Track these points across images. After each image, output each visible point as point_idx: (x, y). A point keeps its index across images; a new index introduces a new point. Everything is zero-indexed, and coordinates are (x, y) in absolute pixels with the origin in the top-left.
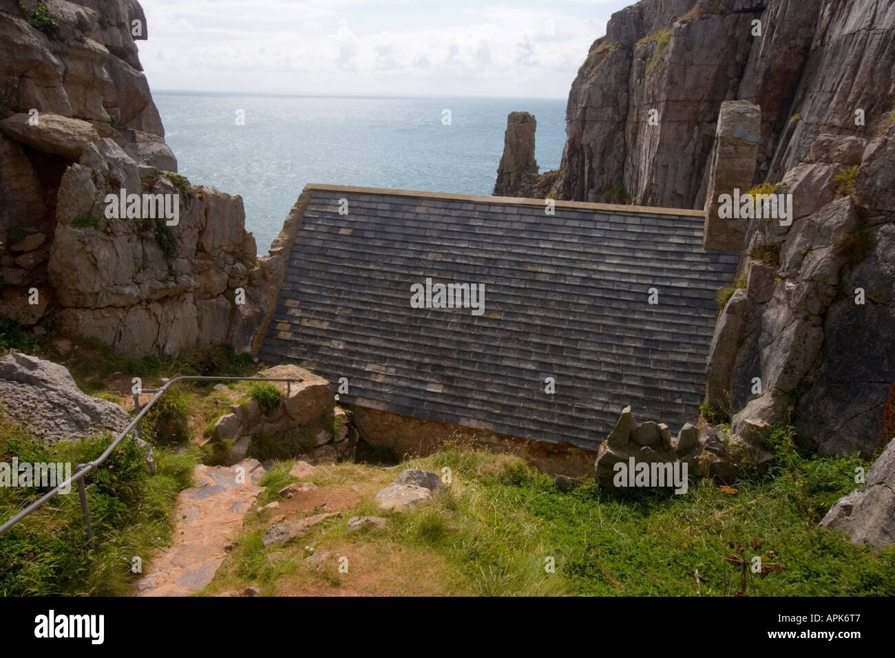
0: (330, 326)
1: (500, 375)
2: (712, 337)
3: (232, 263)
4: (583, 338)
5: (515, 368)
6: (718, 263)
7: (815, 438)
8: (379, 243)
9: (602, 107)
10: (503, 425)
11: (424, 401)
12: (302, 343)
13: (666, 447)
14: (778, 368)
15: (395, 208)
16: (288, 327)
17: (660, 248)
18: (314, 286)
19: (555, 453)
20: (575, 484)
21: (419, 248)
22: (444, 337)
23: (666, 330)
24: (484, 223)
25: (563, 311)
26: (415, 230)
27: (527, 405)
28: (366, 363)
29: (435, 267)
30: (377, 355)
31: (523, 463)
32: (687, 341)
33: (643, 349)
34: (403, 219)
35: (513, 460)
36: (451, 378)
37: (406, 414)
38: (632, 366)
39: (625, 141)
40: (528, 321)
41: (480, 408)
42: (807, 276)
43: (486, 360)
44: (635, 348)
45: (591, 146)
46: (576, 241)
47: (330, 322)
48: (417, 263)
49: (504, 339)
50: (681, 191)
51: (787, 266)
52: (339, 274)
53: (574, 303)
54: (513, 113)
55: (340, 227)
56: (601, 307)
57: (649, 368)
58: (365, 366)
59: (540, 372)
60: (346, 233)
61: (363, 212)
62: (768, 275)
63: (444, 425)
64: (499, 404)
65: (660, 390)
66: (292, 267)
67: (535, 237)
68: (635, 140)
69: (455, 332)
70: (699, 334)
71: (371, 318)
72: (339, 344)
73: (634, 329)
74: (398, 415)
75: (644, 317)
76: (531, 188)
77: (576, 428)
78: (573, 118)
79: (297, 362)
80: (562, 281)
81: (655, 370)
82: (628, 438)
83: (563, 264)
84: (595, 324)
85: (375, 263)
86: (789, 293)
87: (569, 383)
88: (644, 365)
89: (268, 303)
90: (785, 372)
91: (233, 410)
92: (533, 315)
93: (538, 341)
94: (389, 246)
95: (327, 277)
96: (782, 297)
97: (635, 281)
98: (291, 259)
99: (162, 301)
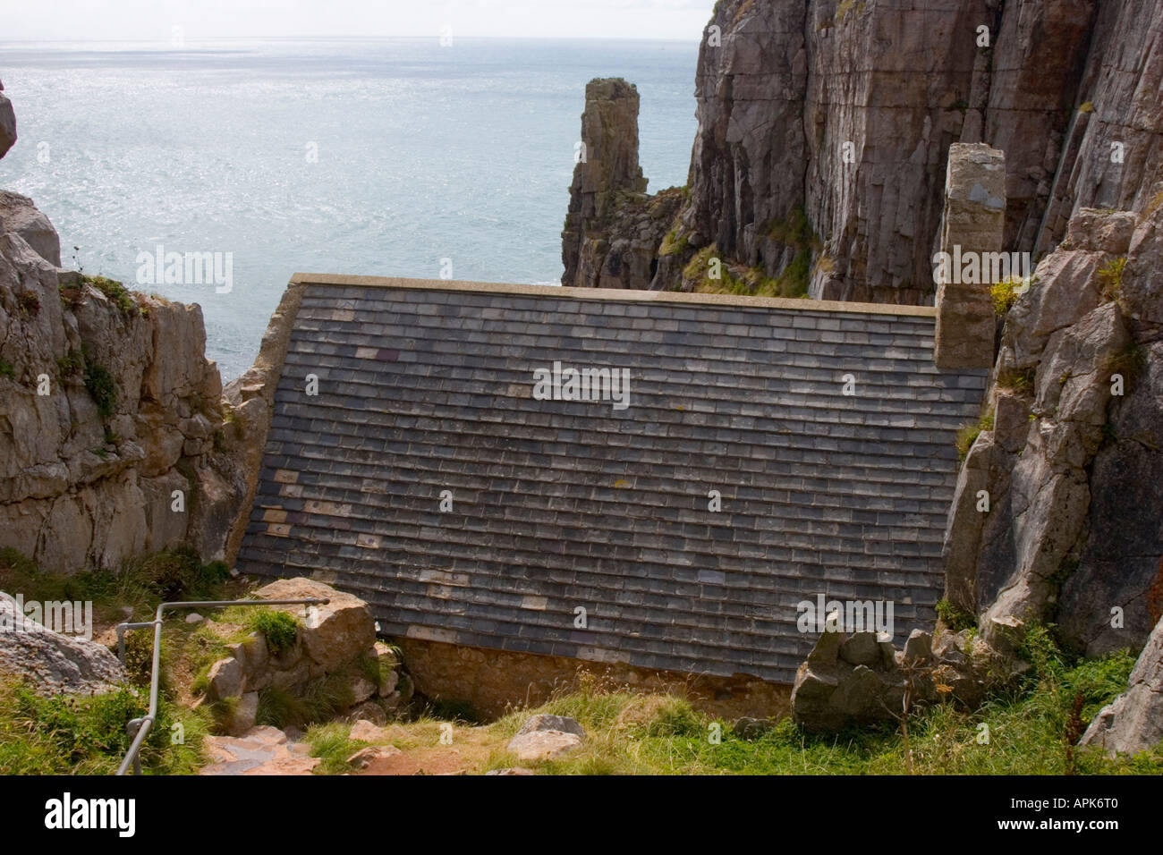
0: (353, 511)
1: (638, 578)
2: (951, 502)
3: (188, 414)
4: (762, 513)
5: (659, 564)
6: (957, 388)
7: (1083, 636)
8: (426, 371)
9: (761, 74)
10: (648, 655)
11: (518, 624)
12: (308, 542)
13: (888, 663)
14: (1034, 544)
15: (448, 312)
16: (283, 515)
17: (872, 368)
18: (321, 446)
19: (728, 693)
20: (763, 729)
21: (492, 377)
22: (544, 521)
23: (885, 495)
24: (596, 333)
25: (729, 471)
26: (483, 347)
27: (681, 622)
28: (420, 569)
29: (521, 408)
30: (437, 556)
31: (686, 706)
32: (916, 509)
33: (853, 525)
34: (461, 330)
35: (671, 702)
36: (560, 586)
37: (491, 646)
38: (837, 553)
39: (805, 135)
40: (676, 490)
41: (609, 630)
42: (1066, 415)
43: (614, 555)
44: (841, 524)
45: (744, 144)
46: (743, 359)
47: (354, 505)
48: (491, 403)
49: (639, 521)
50: (908, 231)
51: (1043, 399)
52: (362, 426)
53: (745, 459)
54: (596, 81)
55: (356, 347)
56: (788, 463)
57: (863, 554)
58: (419, 573)
59: (699, 569)
60: (367, 356)
61: (394, 319)
62: (1021, 411)
63: (553, 661)
64: (638, 623)
65: (880, 586)
66: (282, 415)
67: (678, 355)
68: (822, 136)
69: (561, 513)
70: (933, 498)
71: (421, 495)
72: (371, 541)
73: (838, 495)
74: (477, 649)
75: (851, 476)
76: (635, 222)
77: (758, 652)
78: (709, 93)
79: (306, 572)
80: (726, 425)
81: (871, 557)
82: (836, 656)
83: (725, 396)
84: (780, 490)
85: (421, 404)
86: (1045, 438)
87: (745, 584)
88: (855, 550)
89: (246, 477)
90: (1043, 549)
91: (232, 652)
92: (683, 481)
93: (693, 520)
94: (442, 375)
95: (340, 430)
96: (1038, 442)
97: (836, 420)
98: (278, 402)
99: (95, 485)
